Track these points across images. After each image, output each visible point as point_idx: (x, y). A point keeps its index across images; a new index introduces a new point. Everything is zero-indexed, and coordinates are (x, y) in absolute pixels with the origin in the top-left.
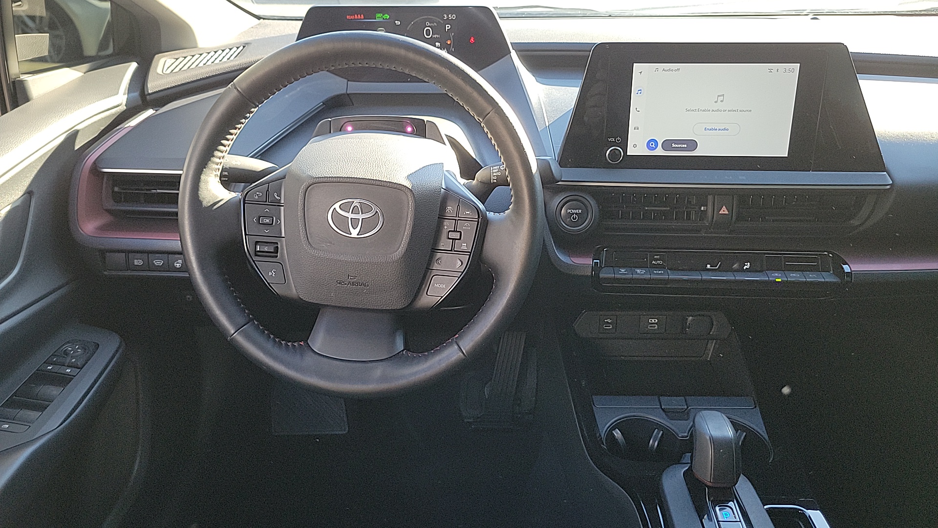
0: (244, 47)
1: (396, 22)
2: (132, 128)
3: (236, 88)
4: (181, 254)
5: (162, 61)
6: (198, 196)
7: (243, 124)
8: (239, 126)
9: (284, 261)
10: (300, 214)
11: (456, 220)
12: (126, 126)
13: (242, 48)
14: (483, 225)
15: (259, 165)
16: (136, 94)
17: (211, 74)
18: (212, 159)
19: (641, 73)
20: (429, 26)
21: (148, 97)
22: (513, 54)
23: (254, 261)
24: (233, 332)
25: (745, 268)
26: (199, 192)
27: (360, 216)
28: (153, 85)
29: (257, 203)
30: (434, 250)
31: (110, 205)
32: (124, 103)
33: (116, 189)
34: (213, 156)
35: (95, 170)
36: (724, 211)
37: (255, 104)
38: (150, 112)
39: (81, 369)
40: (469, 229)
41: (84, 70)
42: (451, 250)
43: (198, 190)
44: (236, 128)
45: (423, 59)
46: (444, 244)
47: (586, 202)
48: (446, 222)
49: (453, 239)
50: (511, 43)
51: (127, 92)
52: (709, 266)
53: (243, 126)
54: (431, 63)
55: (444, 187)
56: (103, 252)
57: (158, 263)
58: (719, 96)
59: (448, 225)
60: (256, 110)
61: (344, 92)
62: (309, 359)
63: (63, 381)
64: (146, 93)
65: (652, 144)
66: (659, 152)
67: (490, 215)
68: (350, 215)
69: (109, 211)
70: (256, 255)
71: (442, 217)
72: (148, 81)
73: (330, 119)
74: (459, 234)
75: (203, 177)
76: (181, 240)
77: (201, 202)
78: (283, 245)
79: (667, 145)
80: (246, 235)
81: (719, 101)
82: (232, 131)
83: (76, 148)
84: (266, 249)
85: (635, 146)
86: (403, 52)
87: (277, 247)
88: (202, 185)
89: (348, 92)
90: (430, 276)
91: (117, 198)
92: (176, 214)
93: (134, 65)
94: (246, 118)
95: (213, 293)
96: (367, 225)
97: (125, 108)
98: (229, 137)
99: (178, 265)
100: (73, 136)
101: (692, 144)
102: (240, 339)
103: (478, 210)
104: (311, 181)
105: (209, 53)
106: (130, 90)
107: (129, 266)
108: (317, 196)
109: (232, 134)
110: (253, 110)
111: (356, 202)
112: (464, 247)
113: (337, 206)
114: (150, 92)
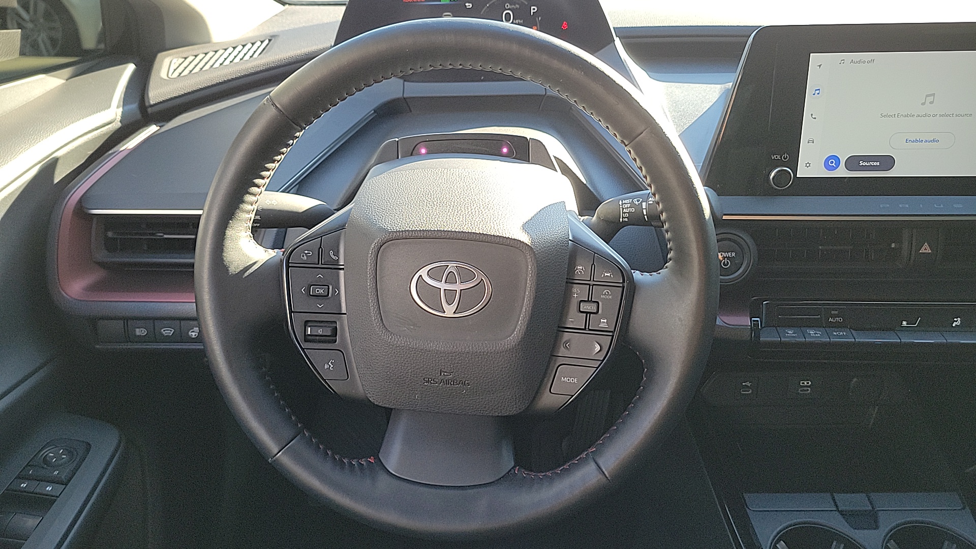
0: (270, 40)
1: (467, 4)
2: (129, 151)
3: (274, 104)
4: (196, 320)
5: (167, 61)
6: (222, 260)
7: (283, 154)
8: (278, 158)
9: (346, 347)
10: (369, 283)
11: (589, 285)
12: (122, 149)
13: (267, 42)
14: (630, 291)
15: (301, 203)
16: (134, 106)
17: (230, 78)
18: (241, 206)
19: (820, 66)
20: (509, 9)
21: (149, 110)
22: (617, 42)
23: (303, 349)
24: (276, 452)
25: (954, 325)
26: (225, 254)
27: (458, 287)
28: (156, 94)
29: (304, 266)
30: (561, 329)
31: (102, 255)
32: (119, 118)
33: (110, 234)
34: (243, 202)
35: (81, 212)
36: (926, 249)
37: (301, 126)
38: (153, 129)
39: (66, 485)
40: (609, 297)
41: (66, 77)
42: (585, 329)
43: (222, 251)
44: (273, 161)
45: (544, 58)
46: (574, 319)
47: (739, 240)
48: (576, 289)
49: (587, 313)
50: (614, 28)
51: (122, 103)
52: (904, 323)
53: (283, 156)
54: (556, 64)
55: (571, 238)
56: (94, 321)
57: (168, 332)
58: (927, 96)
59: (578, 292)
60: (301, 133)
61: (400, 95)
62: (383, 483)
63: (43, 504)
64: (147, 104)
65: (832, 162)
66: (842, 172)
67: (637, 275)
68: (443, 286)
69: (102, 265)
70: (306, 341)
71: (570, 282)
72: (150, 89)
73: (397, 140)
74: (595, 305)
75: (229, 232)
76: (196, 302)
77: (226, 269)
78: (344, 324)
79: (853, 162)
80: (291, 312)
81: (927, 102)
82: (269, 165)
83: (56, 180)
84: (320, 332)
85: (808, 165)
86: (515, 48)
87: (336, 327)
88: (228, 244)
89: (405, 96)
90: (554, 367)
91: (111, 246)
92: (192, 265)
93: (131, 68)
94: (287, 146)
95: (246, 396)
96: (465, 300)
97: (119, 125)
98: (264, 173)
99: (193, 334)
100: (50, 167)
101: (888, 162)
102: (285, 460)
103: (621, 270)
104: (385, 237)
105: (226, 50)
106: (126, 101)
107: (129, 337)
108: (394, 259)
109: (268, 170)
110: (298, 134)
111: (452, 267)
112: (604, 323)
113: (423, 272)
114: (152, 103)
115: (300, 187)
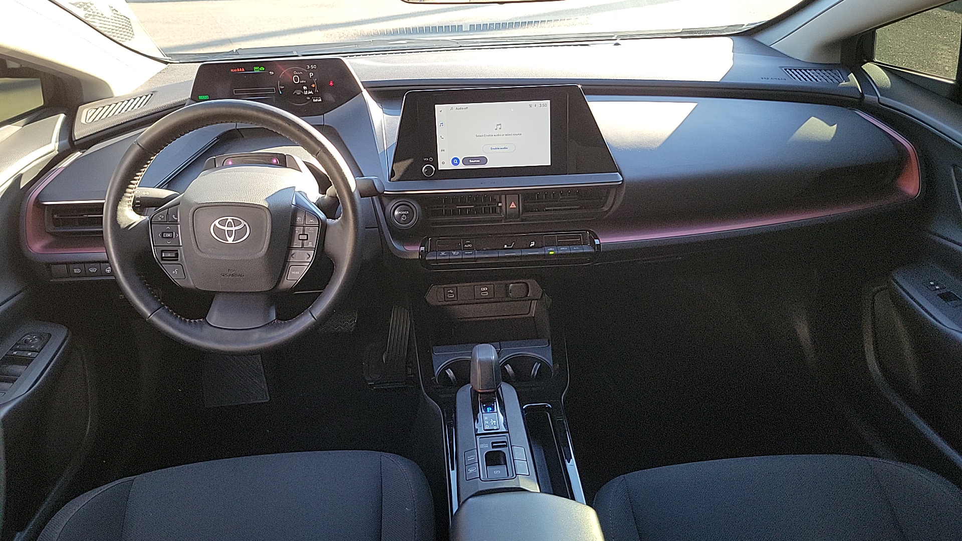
0: (152, 95)
1: (270, 72)
2: (63, 169)
3: (138, 144)
4: (107, 262)
5: (85, 112)
6: (117, 221)
7: (146, 168)
8: (143, 170)
9: (183, 262)
10: (191, 229)
11: (303, 226)
12: (59, 167)
13: (150, 95)
14: (323, 228)
15: (165, 193)
16: (66, 141)
17: (125, 121)
18: (125, 194)
19: (441, 111)
20: (296, 75)
21: (75, 143)
22: (365, 93)
23: (161, 264)
24: (149, 315)
25: (531, 246)
26: (118, 218)
27: (234, 229)
28: (79, 133)
29: (160, 223)
30: (290, 248)
31: (51, 228)
32: (57, 148)
33: (55, 216)
34: (126, 192)
35: (38, 202)
36: (513, 206)
37: (153, 154)
38: (78, 154)
39: (39, 352)
40: (313, 232)
41: (22, 125)
42: (302, 248)
43: (116, 217)
44: (141, 172)
45: (269, 117)
46: (297, 243)
47: (412, 207)
48: (297, 229)
49: (302, 240)
50: (362, 82)
51: (58, 140)
52: (506, 246)
53: (146, 169)
54: (275, 120)
55: (294, 204)
56: (49, 265)
57: (93, 270)
58: (497, 125)
59: (299, 231)
60: (154, 157)
61: (234, 128)
62: (207, 330)
63: (27, 362)
64: (74, 140)
65: (455, 161)
66: (461, 166)
67: (329, 221)
68: (226, 228)
69: (51, 234)
70: (162, 260)
71: (293, 225)
72: (75, 130)
73: (214, 157)
74: (306, 236)
75: (119, 208)
76: (106, 252)
77: (119, 226)
78: (181, 251)
79: (466, 161)
80: (154, 246)
81: (498, 129)
82: (138, 174)
83: (21, 187)
84: (169, 255)
85: (443, 163)
86: (255, 113)
87: (178, 253)
88: (119, 213)
89: (237, 128)
90: (288, 267)
91: (56, 223)
93: (62, 116)
94: (148, 164)
95: (133, 288)
96: (239, 234)
97: (57, 152)
98: (136, 178)
99: (108, 271)
100: (18, 179)
101: (484, 160)
102: (154, 319)
103: (318, 218)
104: (197, 206)
105: (123, 102)
106: (60, 138)
107: (69, 274)
108: (201, 216)
109: (138, 176)
110: (152, 158)
111: (230, 219)
112: (310, 245)
113: (216, 222)
114: (76, 138)
115: (169, 184)
